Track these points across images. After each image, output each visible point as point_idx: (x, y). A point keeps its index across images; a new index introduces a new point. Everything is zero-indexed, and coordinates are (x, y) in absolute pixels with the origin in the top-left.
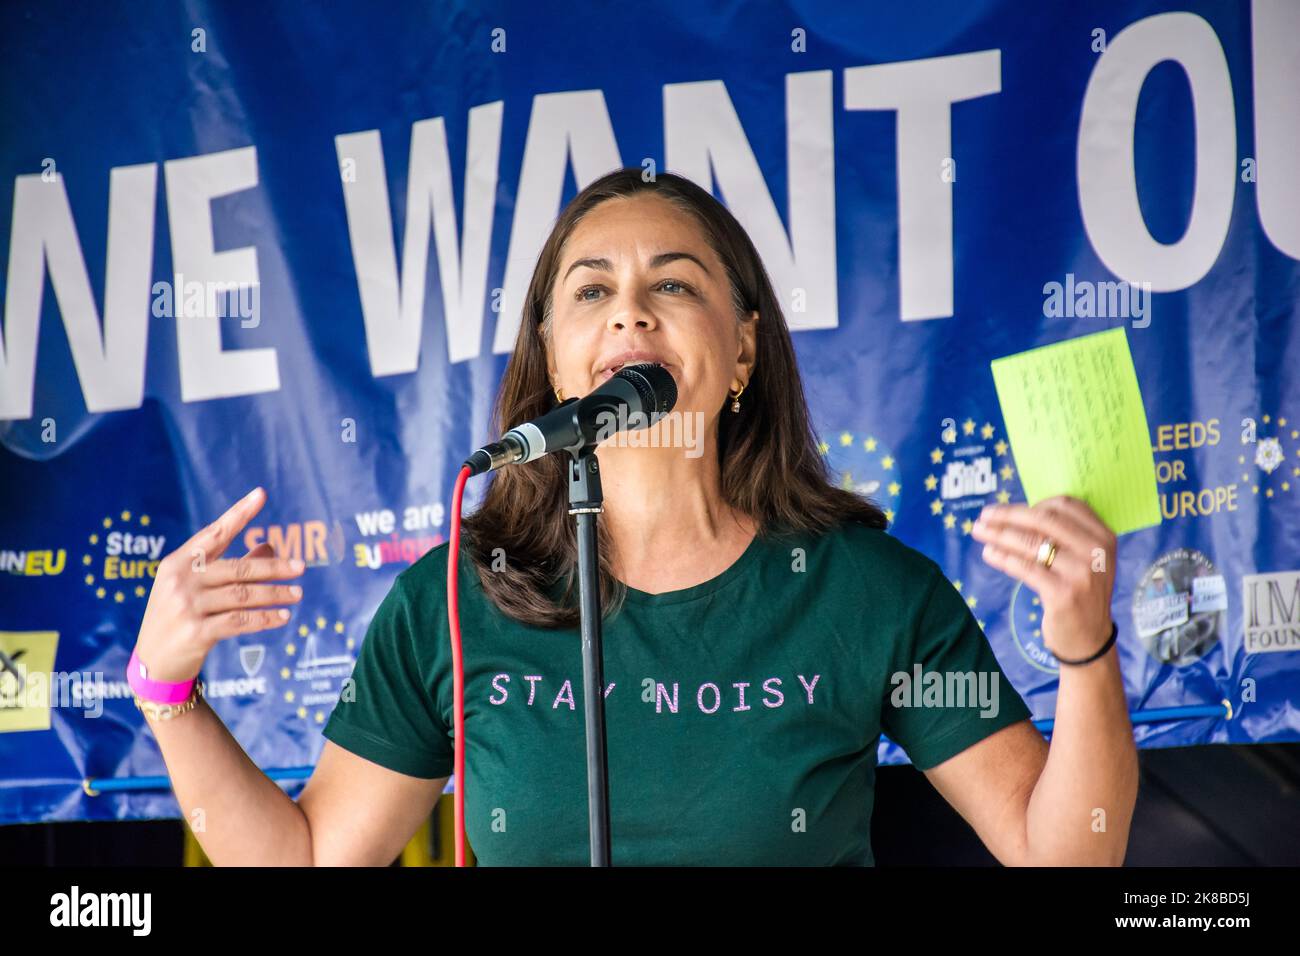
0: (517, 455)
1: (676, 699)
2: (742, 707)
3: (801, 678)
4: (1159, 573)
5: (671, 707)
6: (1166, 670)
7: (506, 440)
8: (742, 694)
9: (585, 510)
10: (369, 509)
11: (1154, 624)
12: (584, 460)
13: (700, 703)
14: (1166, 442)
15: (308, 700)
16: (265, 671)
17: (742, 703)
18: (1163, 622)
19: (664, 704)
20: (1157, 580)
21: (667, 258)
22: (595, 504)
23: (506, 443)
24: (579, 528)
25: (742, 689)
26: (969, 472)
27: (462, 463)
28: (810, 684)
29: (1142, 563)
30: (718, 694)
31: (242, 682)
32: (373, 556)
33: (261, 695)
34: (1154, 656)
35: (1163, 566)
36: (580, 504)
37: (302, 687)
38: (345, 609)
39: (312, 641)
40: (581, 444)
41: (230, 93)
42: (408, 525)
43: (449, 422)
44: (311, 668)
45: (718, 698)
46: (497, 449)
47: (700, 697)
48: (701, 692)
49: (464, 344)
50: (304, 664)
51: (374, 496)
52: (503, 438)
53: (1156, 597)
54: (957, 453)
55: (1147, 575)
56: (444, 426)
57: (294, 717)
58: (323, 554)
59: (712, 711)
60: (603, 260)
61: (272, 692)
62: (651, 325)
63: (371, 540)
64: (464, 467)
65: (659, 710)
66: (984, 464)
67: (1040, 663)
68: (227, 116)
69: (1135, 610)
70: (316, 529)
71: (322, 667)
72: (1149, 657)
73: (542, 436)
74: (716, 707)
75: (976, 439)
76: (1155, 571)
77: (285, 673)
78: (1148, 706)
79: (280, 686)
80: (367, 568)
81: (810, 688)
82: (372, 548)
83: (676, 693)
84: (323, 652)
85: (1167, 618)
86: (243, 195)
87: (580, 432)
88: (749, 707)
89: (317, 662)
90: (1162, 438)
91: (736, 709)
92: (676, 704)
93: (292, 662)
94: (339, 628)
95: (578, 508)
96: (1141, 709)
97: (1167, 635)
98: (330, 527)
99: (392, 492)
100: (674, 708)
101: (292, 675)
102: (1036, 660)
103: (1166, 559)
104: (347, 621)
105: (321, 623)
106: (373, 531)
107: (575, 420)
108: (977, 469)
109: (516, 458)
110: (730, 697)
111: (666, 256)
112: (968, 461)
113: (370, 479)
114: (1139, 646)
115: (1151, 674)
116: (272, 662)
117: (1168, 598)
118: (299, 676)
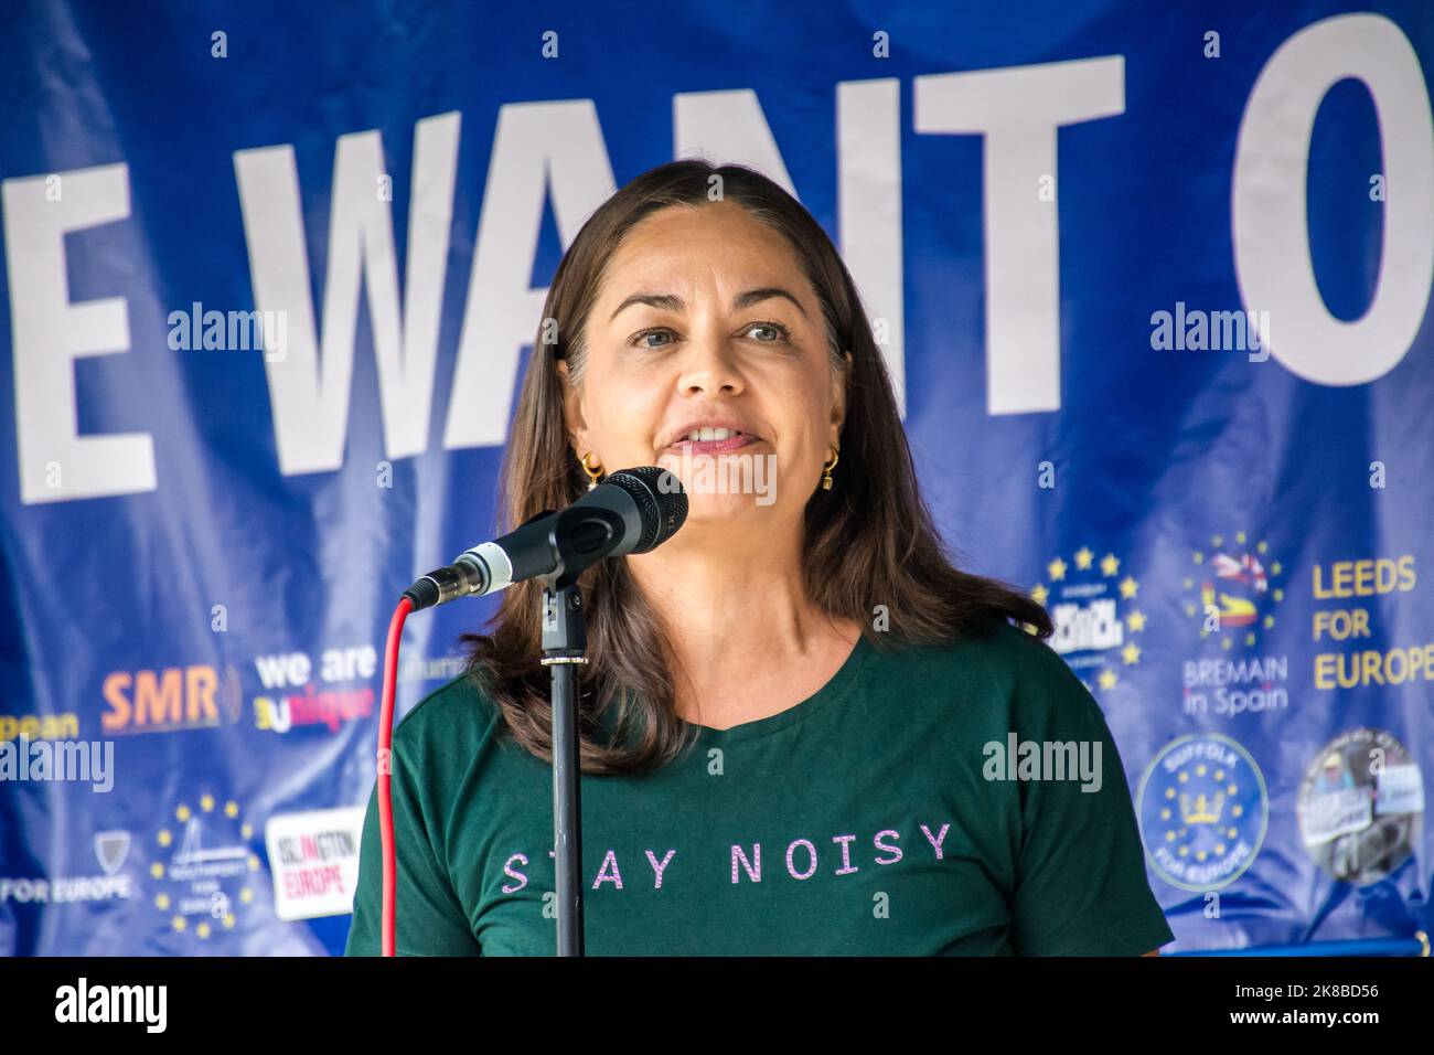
0: (474, 584)
1: (757, 863)
2: (848, 869)
3: (925, 828)
4: (1334, 760)
5: (752, 875)
6: (1341, 889)
7: (460, 565)
8: (846, 851)
9: (563, 660)
10: (274, 651)
11: (1327, 828)
12: (563, 593)
13: (790, 866)
14: (1344, 585)
15: (188, 906)
16: (129, 865)
17: (847, 864)
18: (1338, 825)
19: (743, 872)
20: (1330, 770)
21: (755, 297)
22: (576, 652)
23: (459, 569)
24: (554, 683)
25: (845, 845)
26: (1085, 620)
27: (401, 593)
28: (936, 838)
29: (1311, 746)
30: (813, 853)
31: (99, 881)
32: (279, 715)
33: (124, 900)
34: (1325, 871)
35: (1340, 750)
36: (556, 652)
37: (181, 890)
38: (240, 785)
39: (194, 828)
40: (559, 571)
41: (92, 93)
42: (328, 674)
43: (384, 537)
44: (192, 864)
45: (814, 859)
46: (447, 576)
47: (789, 859)
48: (790, 852)
49: (406, 434)
50: (184, 857)
51: (281, 635)
52: (456, 561)
53: (1329, 790)
54: (1068, 592)
55: (1318, 761)
56: (377, 543)
57: (168, 929)
58: (211, 710)
59: (807, 876)
60: (671, 297)
61: (139, 895)
62: (738, 387)
63: (276, 694)
64: (402, 599)
65: (735, 879)
66: (1105, 609)
67: (1175, 876)
68: (90, 123)
69: (1302, 808)
70: (203, 677)
71: (207, 862)
72: (1318, 871)
73: (508, 560)
74: (812, 871)
75: (1094, 575)
76: (1327, 758)
77: (157, 871)
78: (1317, 937)
79: (149, 887)
80: (271, 732)
81: (937, 843)
82: (277, 703)
83: (757, 857)
84: (208, 843)
85: (1342, 821)
86: (111, 228)
87: (558, 556)
88: (856, 869)
89: (200, 855)
90: (1338, 579)
91: (839, 872)
92: (758, 870)
93: (167, 856)
94: (231, 810)
95: (554, 657)
96: (1308, 941)
97: (1343, 844)
98: (222, 675)
99: (304, 630)
100: (756, 877)
101: (166, 875)
102: (1168, 872)
103: (1343, 741)
104: (244, 800)
105: (207, 803)
106: (280, 682)
107: (553, 539)
108: (1095, 616)
109: (473, 589)
110: (830, 856)
111: (754, 293)
112: (1083, 603)
113: (278, 611)
114: (1305, 856)
115: (1322, 895)
116: (139, 855)
117: (1345, 793)
118: (176, 874)
